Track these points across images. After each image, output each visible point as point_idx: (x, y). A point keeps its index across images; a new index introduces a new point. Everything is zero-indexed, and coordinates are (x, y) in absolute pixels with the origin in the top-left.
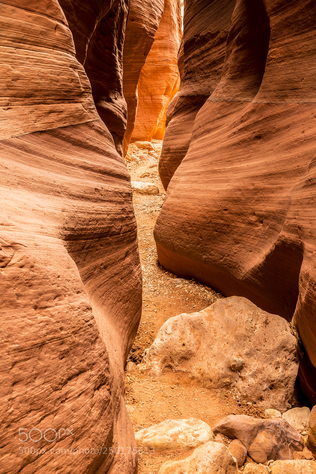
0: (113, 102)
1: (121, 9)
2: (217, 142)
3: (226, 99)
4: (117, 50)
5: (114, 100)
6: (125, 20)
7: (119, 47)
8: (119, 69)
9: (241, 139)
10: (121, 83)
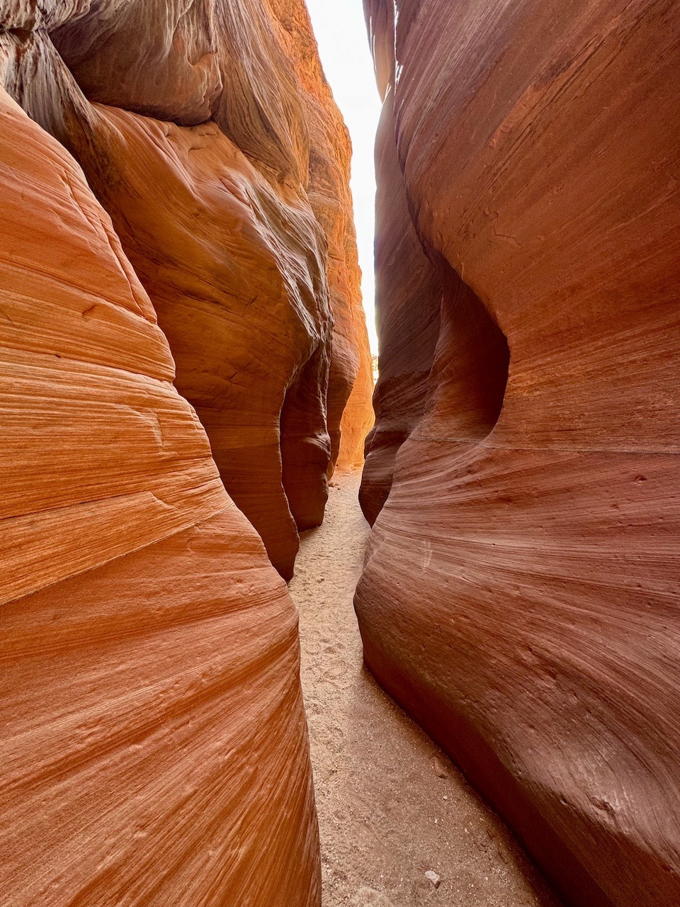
0: (317, 438)
1: (324, 361)
2: (431, 493)
3: (435, 439)
4: (321, 394)
5: (318, 436)
6: (328, 370)
7: (323, 393)
8: (323, 410)
9: (473, 498)
10: (326, 422)
